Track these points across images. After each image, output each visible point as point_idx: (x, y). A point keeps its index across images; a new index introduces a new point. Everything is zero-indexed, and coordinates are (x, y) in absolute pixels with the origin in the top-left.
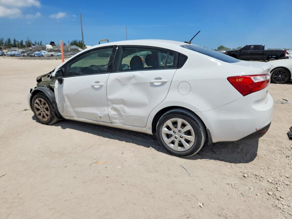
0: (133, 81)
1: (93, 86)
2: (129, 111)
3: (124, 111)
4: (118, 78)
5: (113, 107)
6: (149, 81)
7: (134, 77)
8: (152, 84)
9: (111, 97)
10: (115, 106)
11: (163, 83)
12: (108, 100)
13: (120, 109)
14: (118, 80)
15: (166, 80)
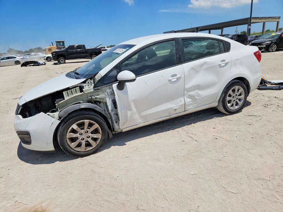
0: (205, 67)
1: (170, 81)
2: (203, 93)
3: (199, 95)
4: (193, 67)
5: (189, 95)
6: (217, 64)
7: (205, 63)
8: (220, 66)
9: (188, 86)
10: (190, 93)
11: (226, 64)
12: (185, 89)
13: (195, 95)
14: (193, 69)
15: (228, 61)
